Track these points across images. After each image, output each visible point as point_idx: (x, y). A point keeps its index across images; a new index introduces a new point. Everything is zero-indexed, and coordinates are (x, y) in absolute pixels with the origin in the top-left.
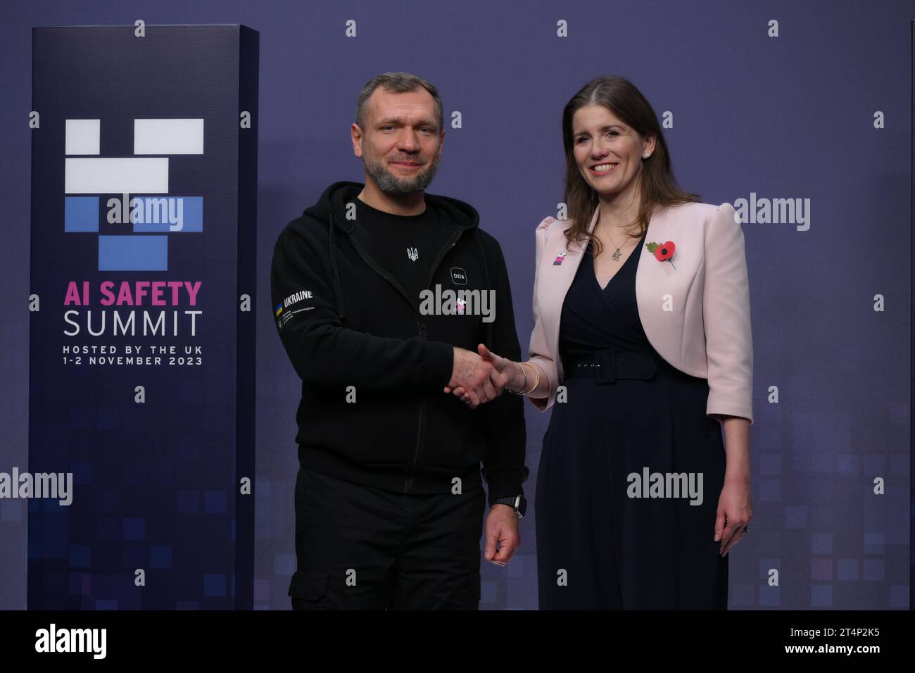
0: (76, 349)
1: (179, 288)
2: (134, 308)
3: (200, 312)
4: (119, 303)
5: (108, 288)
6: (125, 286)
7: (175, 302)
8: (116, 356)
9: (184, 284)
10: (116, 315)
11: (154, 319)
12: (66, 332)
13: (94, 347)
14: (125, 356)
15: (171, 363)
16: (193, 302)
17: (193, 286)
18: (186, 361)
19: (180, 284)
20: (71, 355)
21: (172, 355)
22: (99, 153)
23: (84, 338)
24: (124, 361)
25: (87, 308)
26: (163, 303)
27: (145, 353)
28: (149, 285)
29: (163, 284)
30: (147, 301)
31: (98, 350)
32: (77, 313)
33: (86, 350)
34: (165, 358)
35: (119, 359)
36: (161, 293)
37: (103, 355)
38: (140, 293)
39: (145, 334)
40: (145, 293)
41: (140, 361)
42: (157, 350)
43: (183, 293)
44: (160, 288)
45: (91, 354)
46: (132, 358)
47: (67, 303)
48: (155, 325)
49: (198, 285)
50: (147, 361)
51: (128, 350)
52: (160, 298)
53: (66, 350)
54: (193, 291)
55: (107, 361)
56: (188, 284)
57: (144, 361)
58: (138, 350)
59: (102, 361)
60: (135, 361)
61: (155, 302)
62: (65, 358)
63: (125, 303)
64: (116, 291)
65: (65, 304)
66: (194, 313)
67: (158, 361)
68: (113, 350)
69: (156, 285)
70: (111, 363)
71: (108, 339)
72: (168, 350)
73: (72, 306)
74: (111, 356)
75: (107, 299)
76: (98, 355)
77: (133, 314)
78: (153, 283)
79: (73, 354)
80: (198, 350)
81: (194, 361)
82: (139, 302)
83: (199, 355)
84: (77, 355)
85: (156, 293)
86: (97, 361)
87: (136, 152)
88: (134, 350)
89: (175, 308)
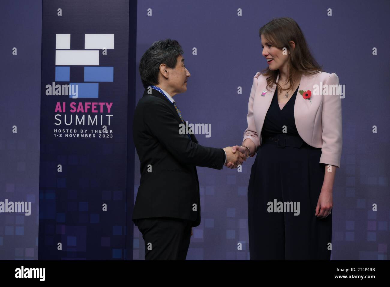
0: (60, 131)
1: (103, 105)
2: (84, 113)
3: (112, 116)
4: (78, 111)
5: (73, 105)
6: (80, 104)
7: (102, 111)
8: (76, 134)
9: (105, 104)
10: (77, 116)
11: (93, 118)
12: (55, 124)
13: (67, 130)
14: (80, 134)
15: (99, 137)
16: (109, 111)
17: (109, 105)
18: (106, 136)
19: (104, 104)
20: (58, 133)
21: (100, 134)
22: (70, 48)
23: (63, 126)
24: (80, 136)
25: (64, 113)
26: (97, 111)
27: (89, 133)
28: (90, 104)
29: (96, 104)
30: (90, 110)
31: (69, 131)
32: (60, 116)
33: (64, 131)
34: (97, 134)
35: (78, 135)
36: (96, 107)
37: (71, 133)
38: (87, 107)
39: (89, 124)
40: (89, 107)
41: (86, 136)
42: (94, 131)
43: (105, 107)
44: (95, 105)
45: (66, 133)
46: (83, 135)
47: (56, 111)
48: (93, 121)
49: (111, 104)
50: (90, 136)
51: (82, 131)
52: (95, 109)
53: (55, 131)
54: (109, 106)
55: (73, 136)
56: (107, 104)
57: (88, 136)
58: (86, 131)
59: (71, 136)
60: (84, 136)
61: (93, 111)
62: (55, 135)
63: (80, 111)
64: (77, 106)
65: (55, 112)
66: (109, 116)
67: (94, 136)
68: (75, 131)
69: (93, 104)
70: (74, 136)
71: (73, 126)
72: (98, 131)
73: (58, 112)
74: (75, 134)
75: (73, 109)
76: (69, 133)
77: (84, 116)
78: (92, 103)
79: (59, 133)
80: (111, 131)
81: (110, 136)
82: (86, 111)
83: (111, 133)
84: (60, 133)
85: (94, 107)
86: (69, 136)
87: (85, 48)
88: (84, 131)
89: (102, 114)
